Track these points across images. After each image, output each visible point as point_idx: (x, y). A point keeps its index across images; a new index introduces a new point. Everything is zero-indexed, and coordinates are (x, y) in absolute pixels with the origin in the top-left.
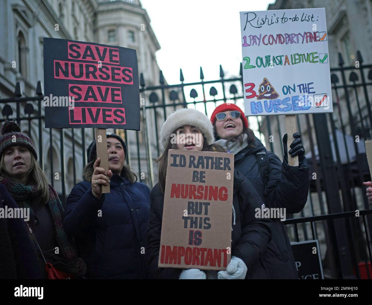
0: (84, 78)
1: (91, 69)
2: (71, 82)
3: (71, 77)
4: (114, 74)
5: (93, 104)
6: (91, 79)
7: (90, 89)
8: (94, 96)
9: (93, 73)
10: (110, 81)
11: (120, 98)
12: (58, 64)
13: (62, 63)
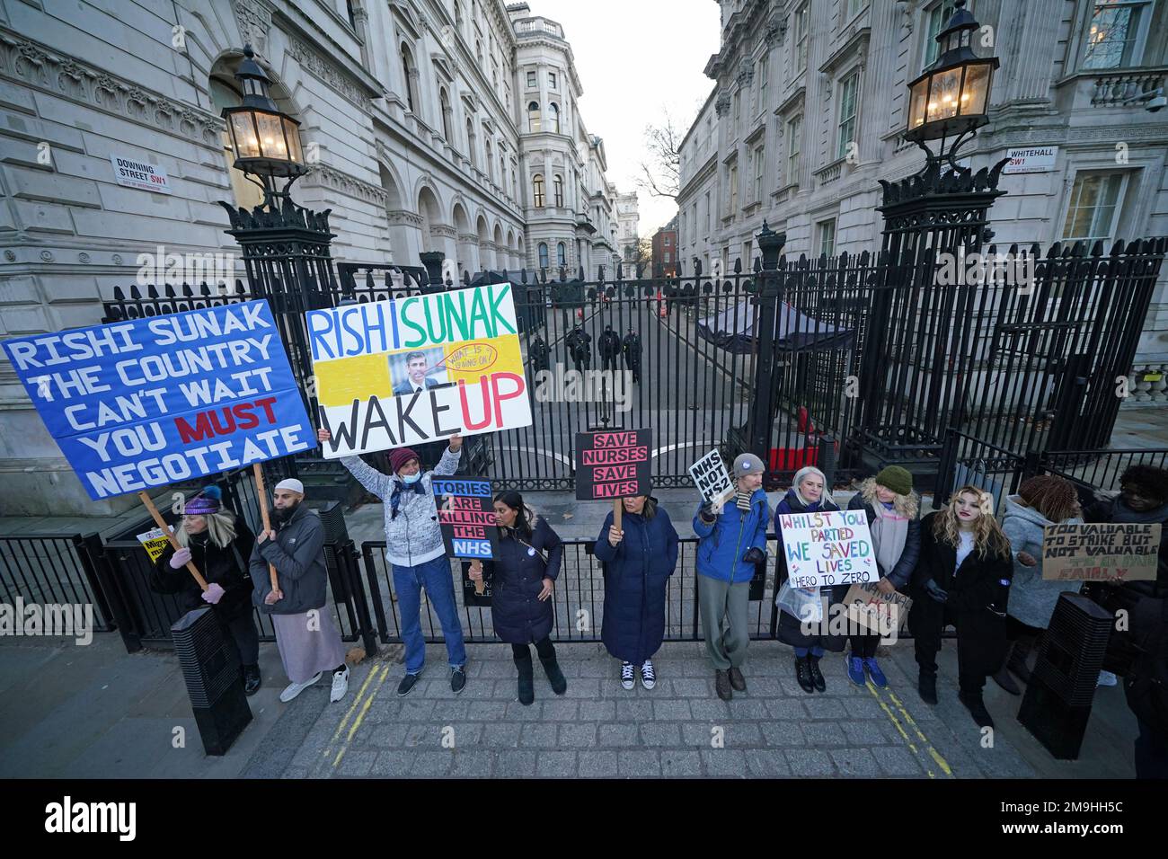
0: (606, 462)
1: (612, 454)
2: (596, 466)
3: (596, 463)
4: (630, 454)
5: (612, 482)
6: (612, 462)
7: (611, 470)
8: (613, 476)
9: (613, 457)
10: (627, 461)
11: (634, 473)
12: (586, 454)
13: (589, 452)
